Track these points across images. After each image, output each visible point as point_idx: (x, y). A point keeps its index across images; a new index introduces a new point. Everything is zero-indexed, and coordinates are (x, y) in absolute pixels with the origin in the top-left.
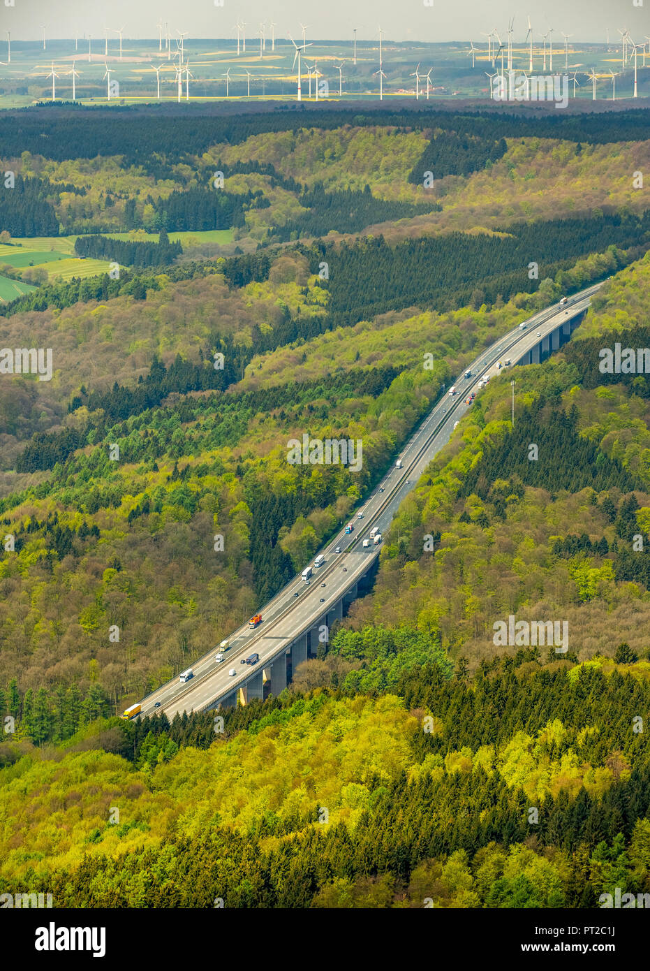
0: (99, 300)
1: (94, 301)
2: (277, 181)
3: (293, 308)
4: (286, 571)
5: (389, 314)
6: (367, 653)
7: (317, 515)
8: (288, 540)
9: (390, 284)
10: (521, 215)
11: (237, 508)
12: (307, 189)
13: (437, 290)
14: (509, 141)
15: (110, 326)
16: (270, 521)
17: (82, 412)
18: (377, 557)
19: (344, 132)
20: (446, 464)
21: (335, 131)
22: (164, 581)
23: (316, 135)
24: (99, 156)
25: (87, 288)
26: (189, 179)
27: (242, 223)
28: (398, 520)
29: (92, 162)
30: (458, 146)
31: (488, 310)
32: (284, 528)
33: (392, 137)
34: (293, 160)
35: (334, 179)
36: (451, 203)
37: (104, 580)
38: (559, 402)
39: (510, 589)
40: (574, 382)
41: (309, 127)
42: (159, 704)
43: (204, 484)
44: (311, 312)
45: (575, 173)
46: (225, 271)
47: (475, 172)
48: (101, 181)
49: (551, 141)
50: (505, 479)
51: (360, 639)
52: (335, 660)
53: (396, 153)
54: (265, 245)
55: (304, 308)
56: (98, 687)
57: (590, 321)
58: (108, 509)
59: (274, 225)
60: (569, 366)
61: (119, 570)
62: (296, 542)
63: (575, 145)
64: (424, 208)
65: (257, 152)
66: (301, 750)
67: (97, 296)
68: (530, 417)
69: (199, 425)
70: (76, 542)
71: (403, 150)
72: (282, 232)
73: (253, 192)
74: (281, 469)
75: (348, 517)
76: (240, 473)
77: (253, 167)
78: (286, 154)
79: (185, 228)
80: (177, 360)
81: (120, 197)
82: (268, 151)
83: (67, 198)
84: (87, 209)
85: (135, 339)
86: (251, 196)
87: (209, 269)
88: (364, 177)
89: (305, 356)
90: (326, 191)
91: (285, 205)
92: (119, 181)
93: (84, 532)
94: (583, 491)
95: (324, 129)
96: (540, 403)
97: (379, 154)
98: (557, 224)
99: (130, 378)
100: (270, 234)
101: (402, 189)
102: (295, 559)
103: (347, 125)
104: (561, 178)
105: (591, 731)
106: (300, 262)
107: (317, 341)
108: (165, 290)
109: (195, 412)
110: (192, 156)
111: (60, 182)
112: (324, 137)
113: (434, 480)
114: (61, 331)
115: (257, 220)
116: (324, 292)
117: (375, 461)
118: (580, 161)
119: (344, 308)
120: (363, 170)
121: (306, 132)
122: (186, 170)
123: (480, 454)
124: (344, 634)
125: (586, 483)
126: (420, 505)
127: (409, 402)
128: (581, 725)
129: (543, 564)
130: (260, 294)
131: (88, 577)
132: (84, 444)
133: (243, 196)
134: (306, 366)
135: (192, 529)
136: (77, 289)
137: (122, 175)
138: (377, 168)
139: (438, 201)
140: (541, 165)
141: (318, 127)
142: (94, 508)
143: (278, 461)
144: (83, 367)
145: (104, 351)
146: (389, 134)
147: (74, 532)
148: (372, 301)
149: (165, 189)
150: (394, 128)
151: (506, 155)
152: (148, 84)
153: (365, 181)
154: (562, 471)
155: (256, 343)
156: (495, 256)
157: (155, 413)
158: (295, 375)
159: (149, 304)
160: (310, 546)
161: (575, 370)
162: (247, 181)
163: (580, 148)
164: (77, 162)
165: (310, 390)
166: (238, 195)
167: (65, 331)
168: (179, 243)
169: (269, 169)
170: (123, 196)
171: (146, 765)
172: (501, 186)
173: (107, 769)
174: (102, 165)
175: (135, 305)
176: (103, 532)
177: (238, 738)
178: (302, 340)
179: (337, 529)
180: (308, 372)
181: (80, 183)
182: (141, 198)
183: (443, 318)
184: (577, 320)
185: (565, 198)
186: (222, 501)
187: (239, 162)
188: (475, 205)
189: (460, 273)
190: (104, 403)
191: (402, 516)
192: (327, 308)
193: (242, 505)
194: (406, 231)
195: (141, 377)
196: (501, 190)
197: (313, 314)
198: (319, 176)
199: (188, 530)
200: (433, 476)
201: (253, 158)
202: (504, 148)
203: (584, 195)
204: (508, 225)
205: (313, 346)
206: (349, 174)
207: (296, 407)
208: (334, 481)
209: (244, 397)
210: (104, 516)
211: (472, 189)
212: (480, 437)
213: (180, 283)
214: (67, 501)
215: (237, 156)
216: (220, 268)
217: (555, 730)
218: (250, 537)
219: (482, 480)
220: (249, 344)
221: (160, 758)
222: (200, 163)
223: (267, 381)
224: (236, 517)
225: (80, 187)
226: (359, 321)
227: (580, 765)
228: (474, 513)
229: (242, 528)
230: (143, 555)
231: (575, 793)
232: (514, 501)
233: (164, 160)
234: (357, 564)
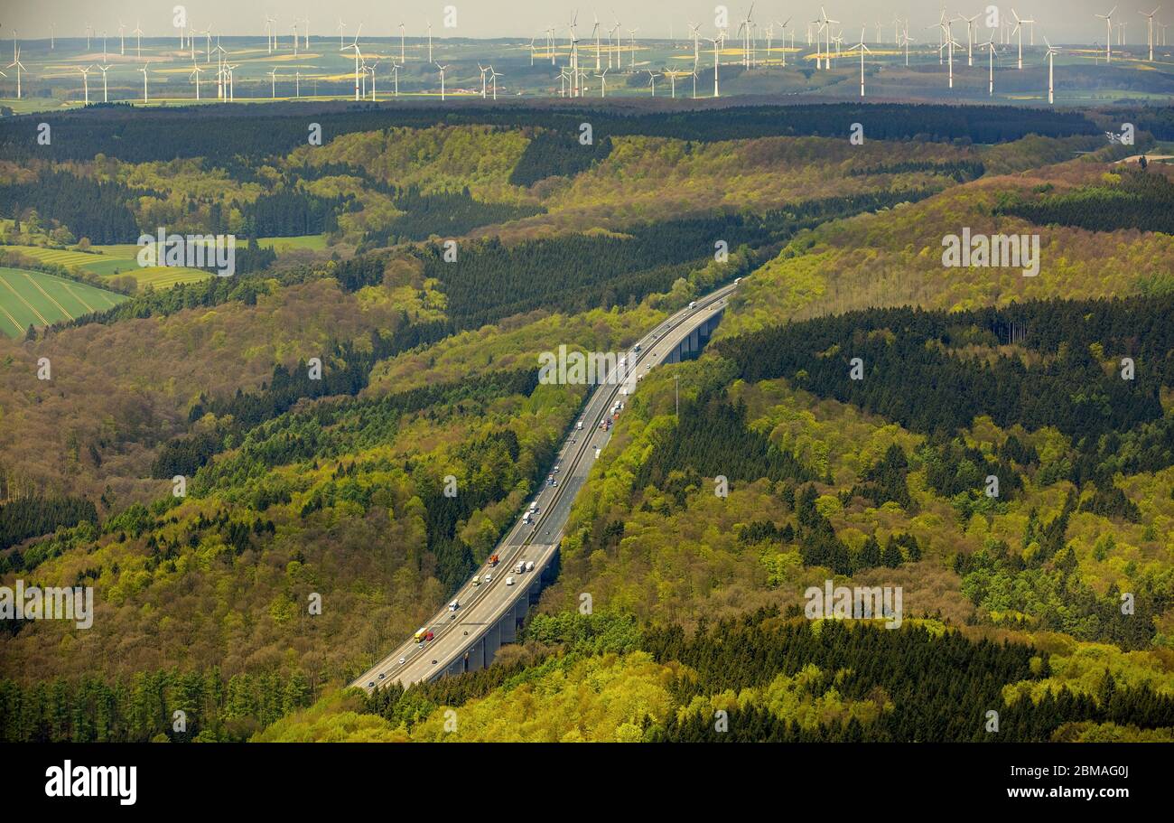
0: (206, 306)
1: (201, 307)
2: (369, 183)
3: (411, 313)
4: (468, 563)
5: (515, 317)
6: (566, 637)
7: (494, 509)
8: (467, 532)
9: (510, 287)
10: (634, 216)
11: (410, 503)
12: (401, 191)
13: (561, 292)
14: (615, 140)
15: (222, 333)
16: (446, 515)
17: (209, 418)
18: (558, 550)
19: (438, 131)
20: (616, 458)
21: (428, 130)
22: (350, 573)
23: (408, 134)
24: (178, 158)
25: (193, 295)
26: (275, 181)
27: (335, 228)
28: (576, 513)
29: (170, 164)
30: (561, 145)
31: (620, 312)
32: (460, 522)
33: (490, 136)
34: (385, 161)
35: (429, 181)
36: (556, 205)
37: (288, 573)
38: (725, 395)
39: (701, 574)
40: (734, 377)
41: (400, 126)
42: (383, 676)
43: (373, 480)
44: (430, 316)
45: (686, 173)
46: (337, 275)
47: (580, 173)
48: (182, 186)
49: (659, 139)
50: (680, 470)
51: (558, 624)
52: (533, 645)
53: (494, 153)
54: (364, 251)
55: (424, 313)
56: (300, 674)
57: (729, 321)
58: (279, 506)
59: (369, 229)
60: (727, 362)
61: (302, 562)
62: (476, 535)
63: (685, 143)
64: (529, 210)
65: (346, 153)
66: (564, 700)
67: (204, 302)
68: (696, 411)
69: (343, 427)
70: (253, 537)
71: (502, 149)
72: (379, 237)
73: (345, 194)
74: (450, 464)
75: (521, 512)
76: (408, 468)
77: (341, 169)
78: (377, 155)
79: (274, 234)
80: (301, 365)
81: (204, 202)
82: (358, 152)
83: (147, 203)
84: (169, 215)
85: (250, 345)
86: (342, 199)
87: (320, 273)
88: (461, 178)
89: (433, 361)
90: (422, 194)
91: (381, 210)
92: (201, 184)
93: (259, 528)
94: (759, 482)
95: (417, 128)
96: (705, 397)
97: (476, 154)
98: (678, 224)
99: (252, 384)
100: (366, 239)
101: (503, 190)
102: (475, 551)
103: (441, 124)
104: (672, 178)
105: (848, 672)
106: (414, 265)
107: (442, 345)
108: (275, 294)
109: (335, 415)
110: (275, 158)
111: (139, 186)
112: (417, 136)
113: (607, 473)
114: (168, 339)
115: (351, 225)
116: (442, 296)
117: (540, 456)
118: (690, 160)
119: (464, 313)
120: (460, 171)
121: (398, 132)
122: (271, 172)
123: (650, 447)
124: (541, 619)
125: (760, 475)
126: (597, 497)
127: (563, 401)
128: (836, 668)
129: (730, 549)
130: (375, 298)
131: (271, 569)
132: (221, 450)
133: (334, 199)
134: (436, 370)
135: (368, 522)
136: (181, 295)
137: (203, 178)
138: (475, 169)
139: (543, 203)
140: (650, 165)
141: (409, 126)
142: (263, 504)
143: (446, 457)
144: (198, 374)
145: (219, 359)
146: (486, 133)
147: (249, 528)
148: (492, 306)
149: (251, 193)
150: (491, 127)
151: (611, 154)
152: (183, 85)
153: (462, 184)
154: (735, 463)
155: (376, 349)
156: (617, 257)
157: (292, 417)
158: (427, 380)
159: (262, 310)
160: (489, 538)
161: (734, 365)
162: (337, 184)
163: (690, 146)
164: (154, 165)
165: (455, 391)
166: (328, 199)
167: (174, 338)
168: (271, 248)
169: (360, 171)
170: (207, 200)
171: (403, 723)
172: (609, 187)
173: (367, 727)
174: (180, 167)
175: (246, 311)
176: (278, 527)
177: (493, 695)
178: (425, 345)
179: (512, 522)
180: (439, 375)
181: (159, 188)
182: (226, 202)
183: (574, 320)
184: (715, 320)
185: (678, 198)
186: (394, 496)
187: (327, 164)
188: (583, 206)
189: (581, 275)
190: (232, 409)
191: (581, 507)
192: (446, 312)
193: (415, 500)
194: (522, 233)
195: (264, 383)
196: (609, 191)
197: (432, 318)
198: (412, 177)
199: (364, 524)
200: (605, 469)
201: (342, 159)
202: (610, 148)
203: (699, 196)
204: (627, 226)
205: (439, 350)
206: (445, 175)
207: (444, 407)
208: (503, 476)
209: (384, 400)
210: (276, 511)
211: (578, 190)
212: (648, 430)
213: (291, 287)
214: (233, 500)
215: (324, 158)
216: (331, 272)
217: (812, 672)
218: (428, 531)
219: (656, 472)
220: (370, 349)
221: (416, 717)
222: (286, 165)
223: (398, 385)
224: (412, 512)
225: (161, 191)
226: (483, 325)
227: (842, 700)
228: (656, 503)
229: (419, 522)
230: (323, 548)
231: (845, 723)
232: (694, 490)
233: (247, 162)
234: (537, 557)
